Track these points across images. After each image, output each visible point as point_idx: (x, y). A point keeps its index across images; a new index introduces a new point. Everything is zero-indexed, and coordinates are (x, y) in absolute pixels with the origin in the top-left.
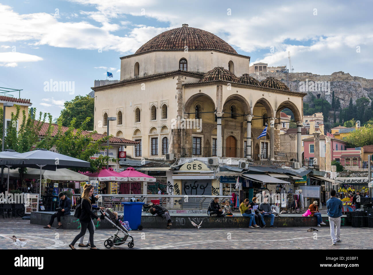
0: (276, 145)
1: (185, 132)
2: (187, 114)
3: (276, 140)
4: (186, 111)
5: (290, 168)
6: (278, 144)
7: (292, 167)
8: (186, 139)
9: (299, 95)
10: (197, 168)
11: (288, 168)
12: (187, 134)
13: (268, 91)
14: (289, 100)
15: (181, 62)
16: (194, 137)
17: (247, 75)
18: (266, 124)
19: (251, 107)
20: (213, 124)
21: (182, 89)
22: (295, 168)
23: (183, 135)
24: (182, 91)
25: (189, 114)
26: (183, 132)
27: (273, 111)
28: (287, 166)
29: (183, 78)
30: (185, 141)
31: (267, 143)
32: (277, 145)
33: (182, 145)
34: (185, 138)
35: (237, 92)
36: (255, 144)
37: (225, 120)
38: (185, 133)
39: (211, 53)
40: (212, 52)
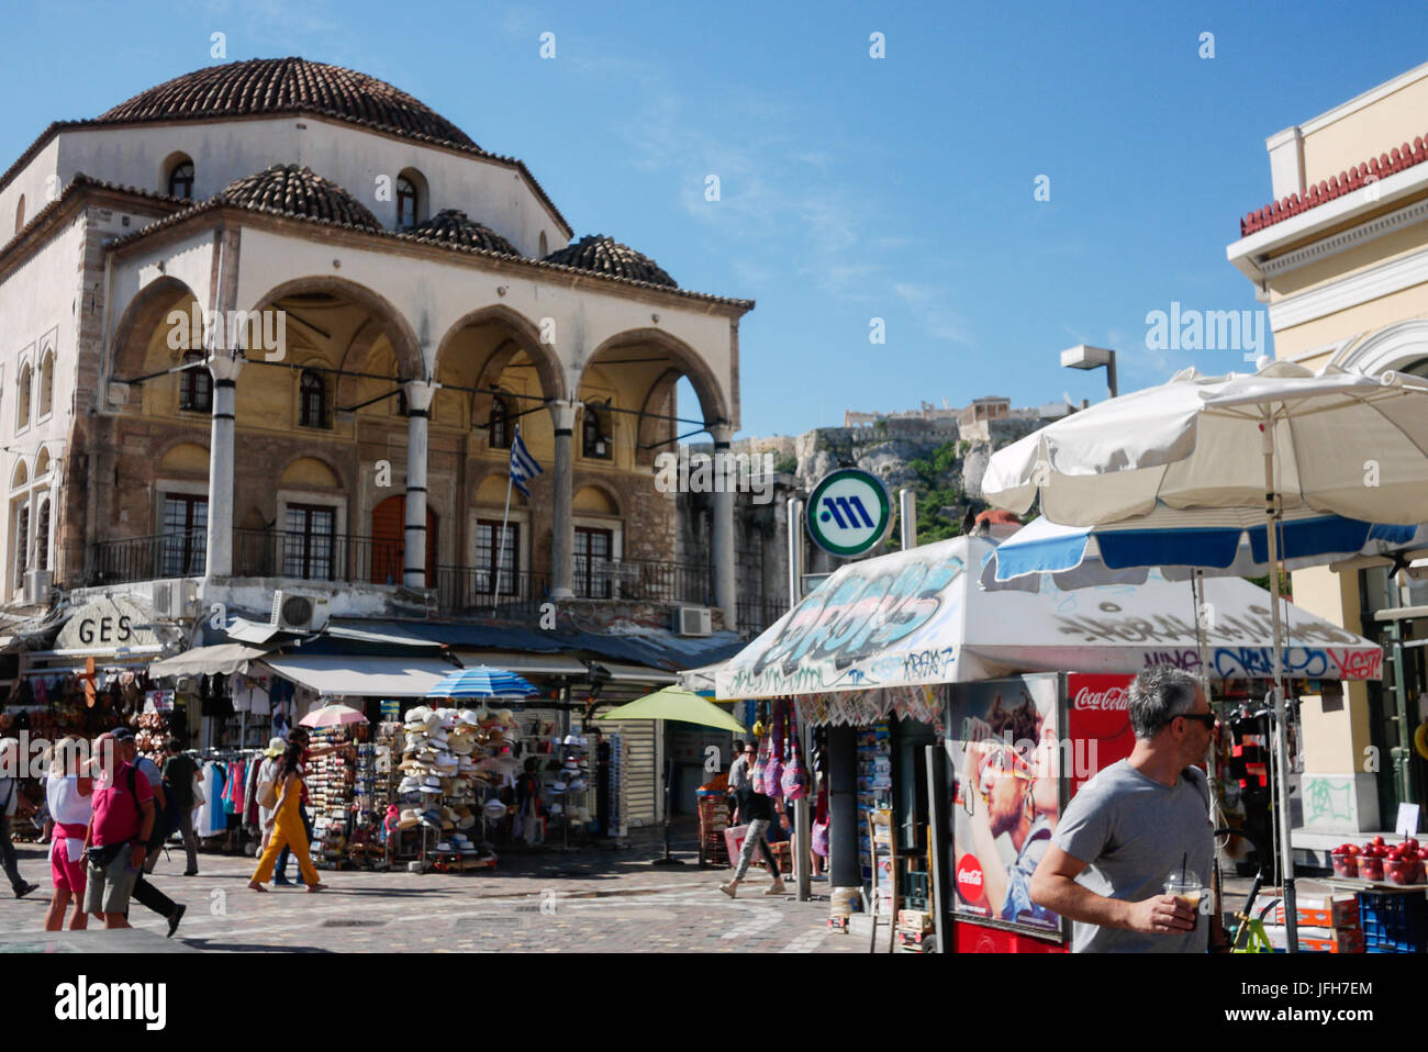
0: (653, 543)
1: (113, 467)
2: (126, 387)
3: (657, 520)
4: (122, 371)
5: (661, 632)
6: (663, 537)
7: (669, 628)
8: (116, 500)
9: (713, 305)
10: (114, 633)
11: (648, 631)
12: (122, 480)
13: (530, 277)
14: (660, 326)
15: (179, 175)
16: (170, 496)
17: (452, 213)
18: (600, 449)
19: (426, 343)
20: (292, 440)
21: (102, 268)
22: (683, 632)
23: (97, 484)
24: (103, 278)
25: (135, 383)
26: (98, 470)
27: (561, 370)
28: (642, 623)
29: (108, 220)
30: (109, 511)
31: (608, 534)
32: (662, 541)
33: (90, 529)
34: (110, 496)
35: (336, 264)
36: (538, 536)
37: (362, 423)
38: (111, 477)
39: (299, 126)
40: (302, 120)
